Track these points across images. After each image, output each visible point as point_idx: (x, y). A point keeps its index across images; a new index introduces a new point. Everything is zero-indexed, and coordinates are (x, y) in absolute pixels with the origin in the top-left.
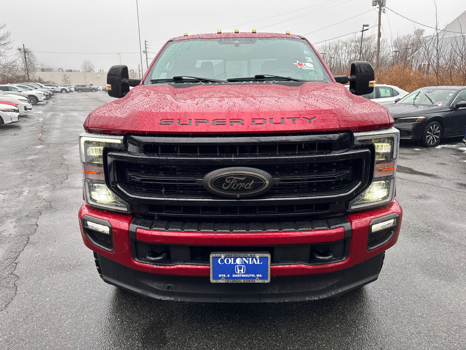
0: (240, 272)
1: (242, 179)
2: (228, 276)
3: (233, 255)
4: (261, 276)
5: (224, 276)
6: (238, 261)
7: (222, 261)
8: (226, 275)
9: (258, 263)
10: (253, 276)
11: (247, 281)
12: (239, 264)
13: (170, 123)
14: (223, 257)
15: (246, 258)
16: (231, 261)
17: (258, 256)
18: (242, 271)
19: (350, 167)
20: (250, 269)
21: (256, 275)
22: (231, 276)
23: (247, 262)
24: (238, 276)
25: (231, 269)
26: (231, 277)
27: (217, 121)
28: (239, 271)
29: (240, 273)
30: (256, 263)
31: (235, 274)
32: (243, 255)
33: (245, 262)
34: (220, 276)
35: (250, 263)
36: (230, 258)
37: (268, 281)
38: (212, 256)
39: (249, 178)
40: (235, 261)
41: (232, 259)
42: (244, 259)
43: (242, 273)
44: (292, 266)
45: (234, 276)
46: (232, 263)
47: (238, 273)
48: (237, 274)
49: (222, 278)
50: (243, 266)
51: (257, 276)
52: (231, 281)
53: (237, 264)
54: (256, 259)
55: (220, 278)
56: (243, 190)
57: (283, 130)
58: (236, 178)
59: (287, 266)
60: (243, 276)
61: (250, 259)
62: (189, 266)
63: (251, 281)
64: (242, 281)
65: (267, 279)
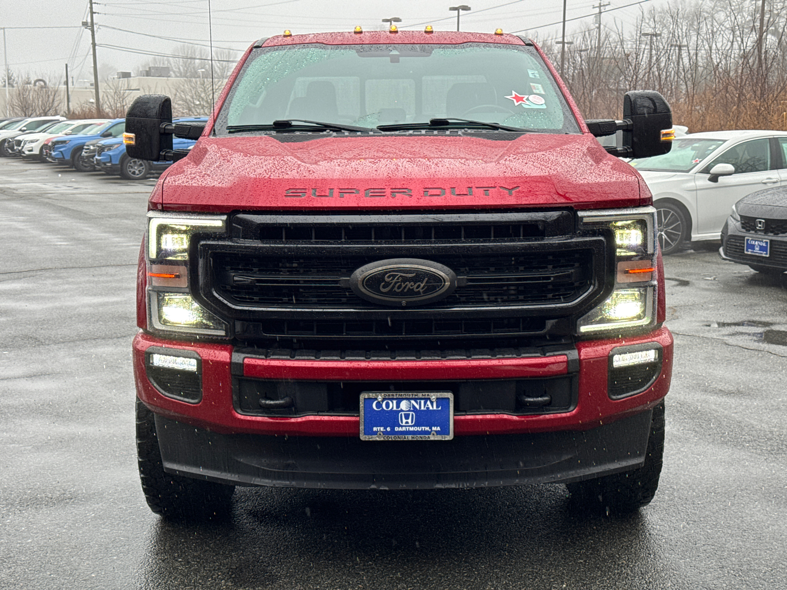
0: (407, 423)
1: (410, 275)
2: (389, 429)
3: (396, 395)
4: (439, 429)
5: (382, 429)
6: (404, 405)
7: (379, 405)
8: (385, 428)
9: (435, 408)
10: (427, 429)
11: (418, 438)
12: (404, 409)
13: (301, 194)
14: (380, 398)
15: (415, 400)
16: (393, 405)
17: (434, 396)
18: (410, 421)
19: (577, 265)
20: (422, 418)
21: (431, 428)
22: (393, 429)
23: (418, 407)
24: (404, 429)
25: (392, 418)
26: (393, 432)
27: (372, 191)
28: (404, 421)
29: (407, 425)
30: (431, 408)
31: (399, 426)
32: (410, 395)
33: (414, 406)
34: (375, 429)
35: (422, 408)
36: (392, 399)
37: (450, 437)
38: (363, 396)
39: (419, 276)
40: (398, 406)
41: (395, 402)
42: (413, 402)
43: (410, 424)
44: (488, 417)
45: (396, 429)
46: (395, 408)
47: (404, 424)
48: (402, 426)
49: (379, 433)
50: (411, 413)
51: (434, 429)
52: (392, 438)
53: (402, 411)
55: (376, 433)
56: (411, 292)
57: (471, 204)
58: (400, 274)
59: (479, 417)
60: (412, 429)
61: (423, 402)
62: (326, 418)
63: (425, 438)
64: (410, 438)
65: (448, 434)
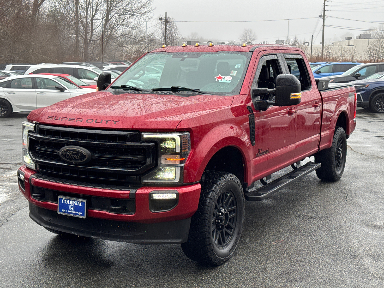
0: (72, 209)
1: (75, 153)
2: (66, 211)
3: (69, 198)
4: (81, 213)
5: (64, 210)
6: (71, 202)
7: (64, 201)
8: (65, 210)
9: (80, 205)
10: (78, 213)
11: (75, 216)
12: (71, 204)
13: (51, 118)
14: (64, 198)
15: (75, 201)
17: (80, 200)
18: (73, 209)
19: (142, 154)
20: (77, 208)
21: (79, 213)
22: (67, 211)
23: (75, 204)
24: (71, 212)
25: (67, 207)
26: (67, 212)
27: (71, 119)
28: (71, 208)
30: (79, 205)
31: (69, 210)
32: (73, 199)
33: (74, 204)
34: (62, 210)
35: (77, 205)
36: (68, 200)
38: (59, 197)
39: (78, 153)
40: (69, 202)
41: (68, 201)
42: (74, 202)
43: (73, 210)
44: (101, 212)
45: (69, 211)
46: (68, 203)
47: (71, 210)
48: (70, 211)
50: (73, 206)
51: (80, 213)
52: (67, 214)
53: (70, 204)
54: (79, 202)
55: (62, 212)
56: (75, 159)
58: (72, 152)
59: (97, 211)
60: (73, 212)
61: (77, 202)
62: (51, 203)
63: (77, 216)
64: (72, 215)
65: (84, 216)
